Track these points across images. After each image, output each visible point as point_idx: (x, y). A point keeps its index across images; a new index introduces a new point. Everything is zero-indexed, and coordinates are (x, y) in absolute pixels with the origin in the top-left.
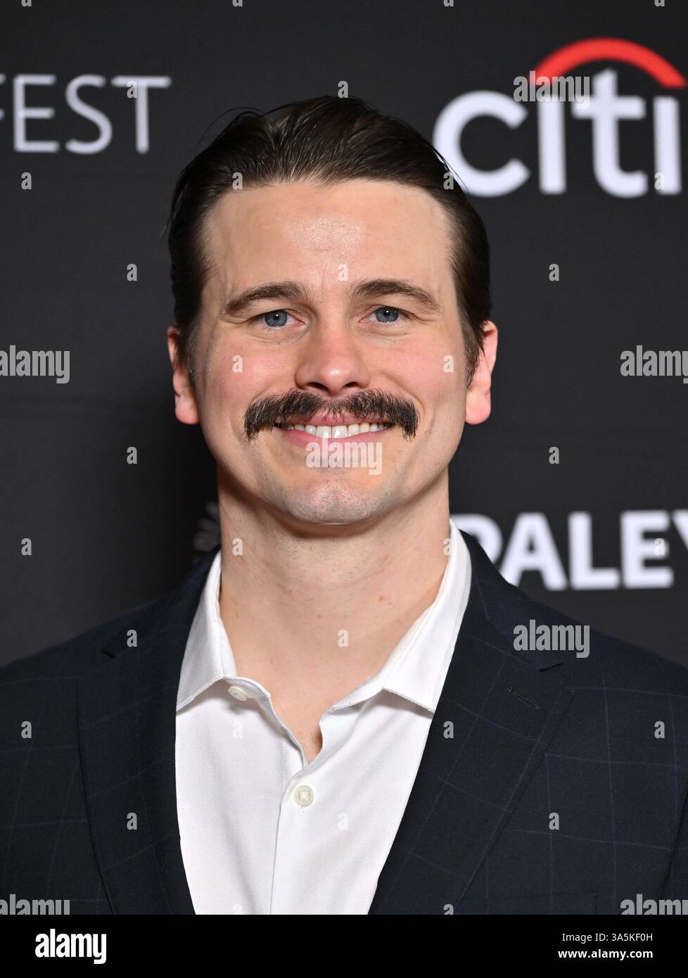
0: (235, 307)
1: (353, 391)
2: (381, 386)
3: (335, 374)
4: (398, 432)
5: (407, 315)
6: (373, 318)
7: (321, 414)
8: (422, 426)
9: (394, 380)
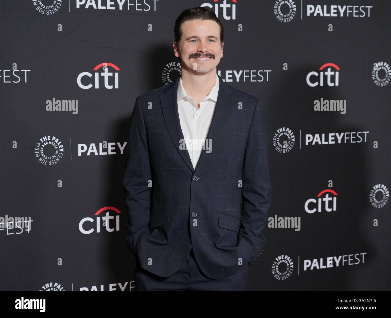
0: (188, 39)
1: (206, 53)
2: (210, 52)
3: (204, 50)
4: (212, 59)
5: (214, 41)
6: (209, 41)
7: (201, 56)
8: (216, 58)
9: (212, 51)
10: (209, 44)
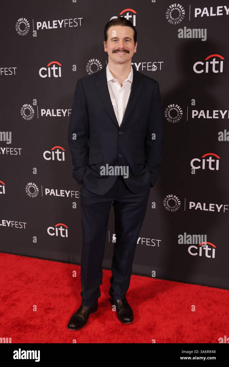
0: (111, 40)
1: (123, 49)
2: (126, 49)
3: (121, 47)
5: (129, 41)
6: (125, 41)
7: (120, 51)
8: (130, 53)
9: (128, 48)
10: (126, 43)
